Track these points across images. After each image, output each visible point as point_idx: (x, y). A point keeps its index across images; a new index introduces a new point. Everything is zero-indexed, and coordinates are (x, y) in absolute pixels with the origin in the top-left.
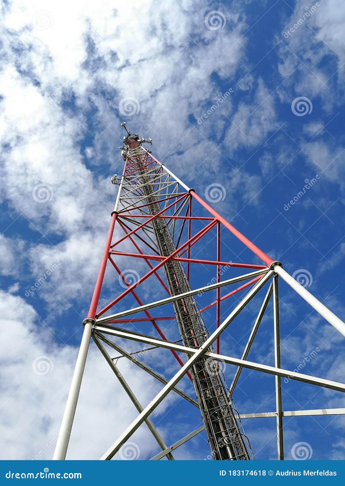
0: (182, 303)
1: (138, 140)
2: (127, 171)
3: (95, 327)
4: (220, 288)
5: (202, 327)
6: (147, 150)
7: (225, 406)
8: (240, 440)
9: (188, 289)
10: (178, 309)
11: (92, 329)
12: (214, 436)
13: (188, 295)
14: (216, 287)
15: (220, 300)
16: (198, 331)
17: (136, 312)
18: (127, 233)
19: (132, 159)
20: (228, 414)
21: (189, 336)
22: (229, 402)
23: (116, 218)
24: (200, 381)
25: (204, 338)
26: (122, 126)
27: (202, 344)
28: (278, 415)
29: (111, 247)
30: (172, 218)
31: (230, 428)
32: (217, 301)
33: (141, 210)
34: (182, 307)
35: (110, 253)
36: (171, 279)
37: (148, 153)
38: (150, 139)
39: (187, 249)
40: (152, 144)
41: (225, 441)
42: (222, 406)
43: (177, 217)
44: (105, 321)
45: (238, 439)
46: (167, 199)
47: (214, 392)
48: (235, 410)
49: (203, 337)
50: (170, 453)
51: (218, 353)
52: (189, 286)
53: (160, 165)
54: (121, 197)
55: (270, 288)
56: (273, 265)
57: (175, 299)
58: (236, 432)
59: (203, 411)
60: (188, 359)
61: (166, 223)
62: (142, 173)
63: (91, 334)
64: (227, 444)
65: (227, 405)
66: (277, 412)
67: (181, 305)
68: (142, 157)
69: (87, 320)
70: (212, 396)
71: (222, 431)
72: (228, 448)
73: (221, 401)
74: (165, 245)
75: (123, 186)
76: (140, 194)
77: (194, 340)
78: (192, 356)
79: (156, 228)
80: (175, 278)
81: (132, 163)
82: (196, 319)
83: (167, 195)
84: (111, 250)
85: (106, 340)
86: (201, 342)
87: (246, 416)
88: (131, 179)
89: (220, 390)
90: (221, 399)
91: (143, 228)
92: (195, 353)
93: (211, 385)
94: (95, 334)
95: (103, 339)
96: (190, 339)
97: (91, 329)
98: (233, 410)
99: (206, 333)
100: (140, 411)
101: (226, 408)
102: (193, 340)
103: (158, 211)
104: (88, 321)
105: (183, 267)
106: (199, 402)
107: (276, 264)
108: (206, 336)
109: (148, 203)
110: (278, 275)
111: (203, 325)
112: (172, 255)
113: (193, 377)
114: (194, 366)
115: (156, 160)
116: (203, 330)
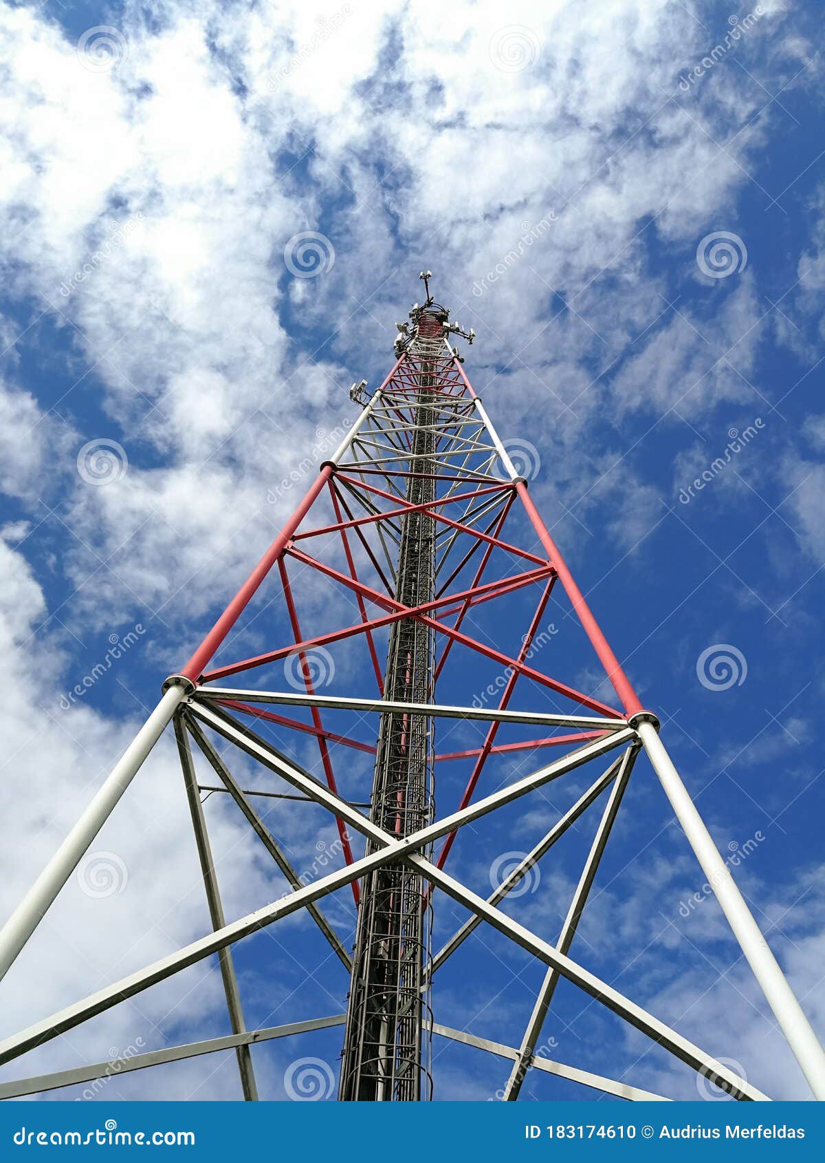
0: (402, 723)
1: (445, 324)
2: (392, 382)
3: (189, 700)
4: (501, 723)
5: (425, 794)
6: (455, 353)
7: (410, 989)
8: (414, 1081)
9: (428, 698)
10: (389, 734)
11: (181, 703)
12: (358, 1047)
13: (423, 712)
14: (492, 718)
15: (489, 751)
16: (415, 801)
17: (293, 702)
18: (340, 521)
19: (414, 361)
20: (409, 1011)
21: (388, 803)
22: (421, 985)
23: (330, 478)
24: (375, 913)
25: (422, 820)
26: (421, 277)
27: (411, 832)
28: (520, 1058)
29: (294, 539)
30: (454, 526)
31: (402, 1044)
32: (481, 751)
33: (389, 481)
34: (400, 733)
35: (285, 551)
36: (399, 659)
37: (456, 360)
38: (472, 330)
39: (461, 609)
40: (471, 343)
41: (380, 1069)
42: (402, 989)
43: (465, 527)
44: (218, 696)
45: (411, 1074)
46: (459, 480)
47: (396, 948)
48: (428, 1007)
49: (420, 818)
50: (246, 1046)
51: (440, 867)
52: (432, 692)
53: (472, 397)
54: (357, 436)
55: (614, 767)
56: (638, 719)
57: (390, 709)
58: (412, 1058)
59: (357, 981)
60: (367, 852)
61: (435, 531)
62: (424, 400)
63: (174, 713)
64: (383, 1076)
65: (415, 991)
66: (522, 1052)
67: (397, 727)
68: (439, 363)
69: (178, 678)
70: (389, 958)
71: (381, 1043)
72: (380, 1086)
73: (404, 976)
74: (415, 580)
75: (372, 413)
76: (402, 444)
77: (398, 816)
78: (380, 849)
79: (407, 534)
80: (409, 662)
81: (412, 368)
82: (420, 771)
83: (461, 471)
84: (290, 544)
85: (203, 741)
86: (411, 828)
87: (447, 1032)
88: (394, 404)
89: (411, 951)
90: (407, 970)
91: (379, 524)
92: (389, 845)
93: (397, 933)
94: (183, 718)
95: (197, 735)
96: (390, 811)
97: (179, 702)
98: (424, 1007)
99: (431, 812)
100: (217, 927)
101: (410, 996)
102: (395, 815)
103: (428, 498)
104: (178, 682)
105: (436, 644)
106: (353, 959)
107: (646, 718)
108: (427, 817)
109: (412, 471)
110: (641, 745)
111: (432, 792)
112: (421, 607)
113: (363, 898)
114: (375, 873)
115: (468, 384)
116: (425, 802)
